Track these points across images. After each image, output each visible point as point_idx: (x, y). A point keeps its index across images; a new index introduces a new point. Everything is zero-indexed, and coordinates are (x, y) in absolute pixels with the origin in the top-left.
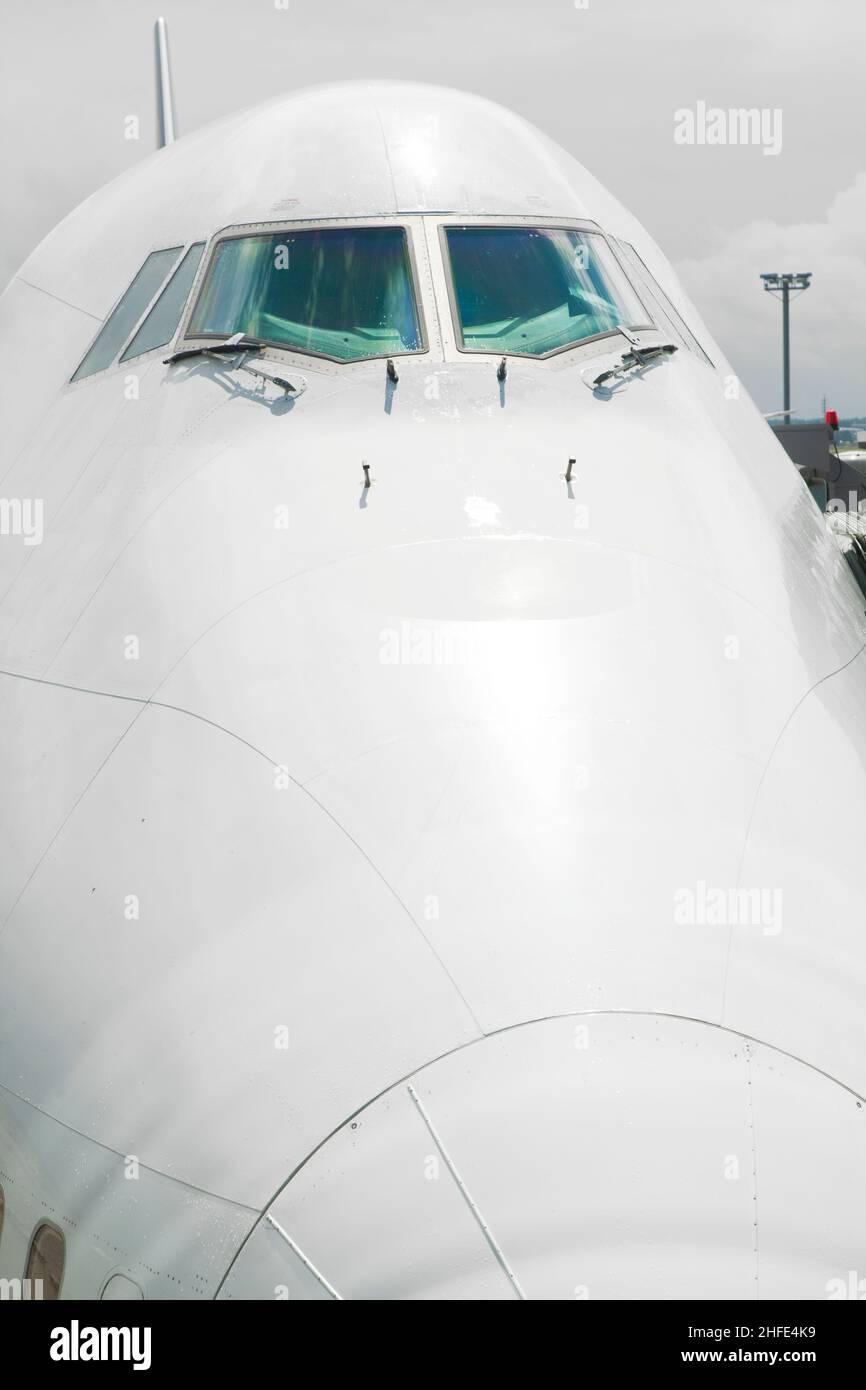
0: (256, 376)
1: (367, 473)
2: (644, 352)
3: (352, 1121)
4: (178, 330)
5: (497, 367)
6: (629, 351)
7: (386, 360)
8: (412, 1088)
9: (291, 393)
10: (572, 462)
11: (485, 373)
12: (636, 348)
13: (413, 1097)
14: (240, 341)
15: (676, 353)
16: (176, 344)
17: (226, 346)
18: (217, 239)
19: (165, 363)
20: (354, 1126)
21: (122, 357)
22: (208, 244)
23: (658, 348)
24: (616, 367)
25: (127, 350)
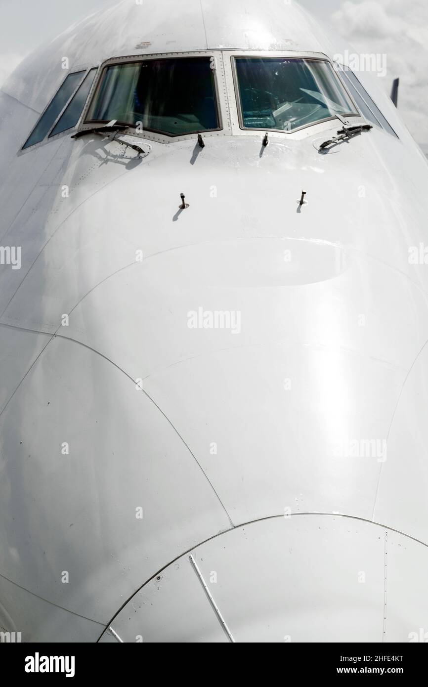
0: (122, 144)
1: (183, 200)
2: (350, 129)
3: (158, 576)
4: (81, 118)
5: (262, 138)
6: (342, 129)
7: (197, 134)
8: (192, 557)
9: (141, 155)
10: (304, 193)
11: (255, 141)
12: (346, 127)
13: (192, 562)
14: (115, 124)
15: (371, 129)
16: (78, 126)
17: (106, 127)
18: (104, 66)
19: (72, 137)
20: (159, 578)
21: (50, 134)
22: (99, 68)
23: (359, 127)
24: (333, 138)
25: (53, 130)
